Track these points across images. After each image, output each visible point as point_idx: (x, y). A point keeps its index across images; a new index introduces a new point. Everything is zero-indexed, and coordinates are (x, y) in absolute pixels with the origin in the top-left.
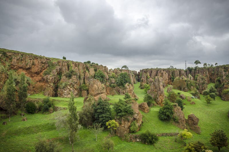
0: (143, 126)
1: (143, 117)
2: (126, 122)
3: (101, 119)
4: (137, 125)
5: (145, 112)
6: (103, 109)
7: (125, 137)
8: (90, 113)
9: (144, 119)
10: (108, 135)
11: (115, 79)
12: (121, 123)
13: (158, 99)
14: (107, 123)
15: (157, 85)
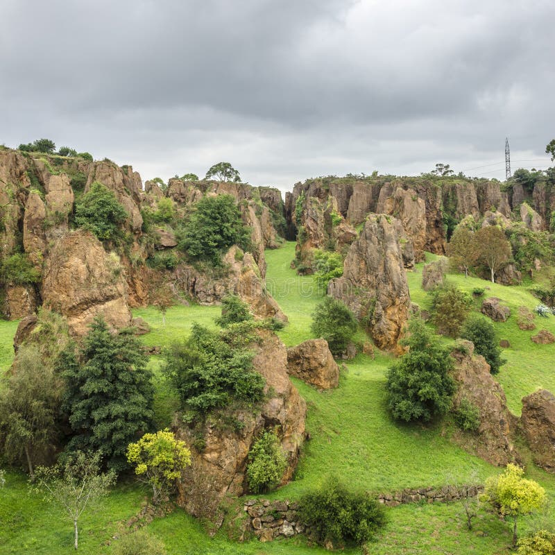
0: (310, 454)
1: (312, 409)
2: (226, 441)
3: (100, 430)
4: (282, 451)
5: (319, 387)
6: (115, 379)
7: (222, 515)
8: (47, 402)
9: (313, 420)
10: (137, 511)
11: (174, 227)
12: (204, 447)
13: (378, 320)
14: (133, 450)
15: (376, 255)
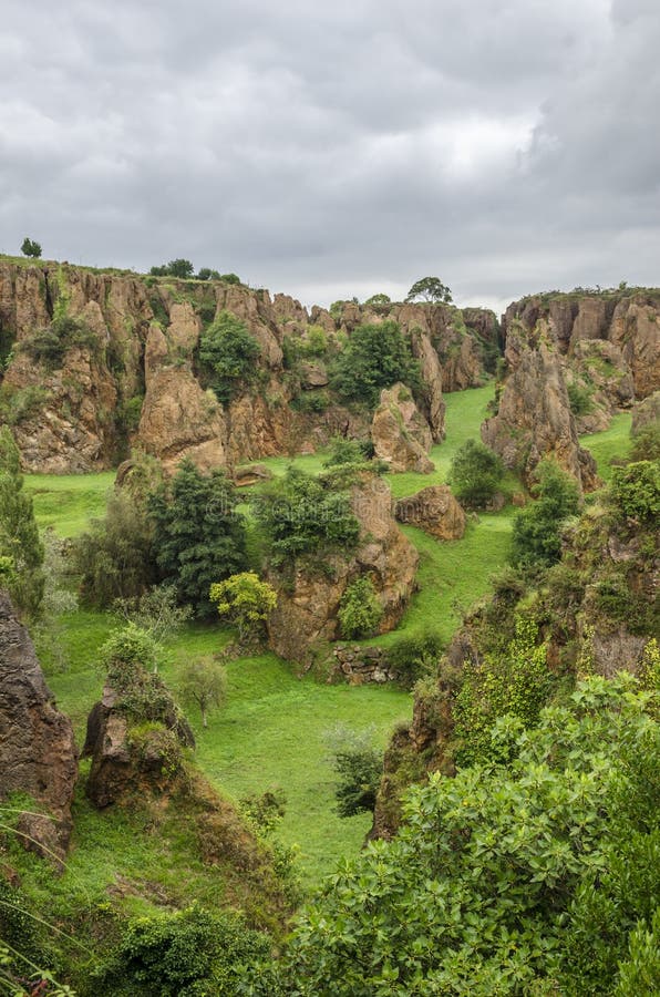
0: (417, 606)
1: (423, 560)
2: (316, 585)
3: (186, 570)
4: (378, 601)
5: (440, 537)
6: (201, 522)
7: (310, 658)
8: (139, 544)
9: (426, 571)
10: (222, 649)
11: (327, 361)
12: (293, 591)
13: (533, 467)
14: (216, 590)
